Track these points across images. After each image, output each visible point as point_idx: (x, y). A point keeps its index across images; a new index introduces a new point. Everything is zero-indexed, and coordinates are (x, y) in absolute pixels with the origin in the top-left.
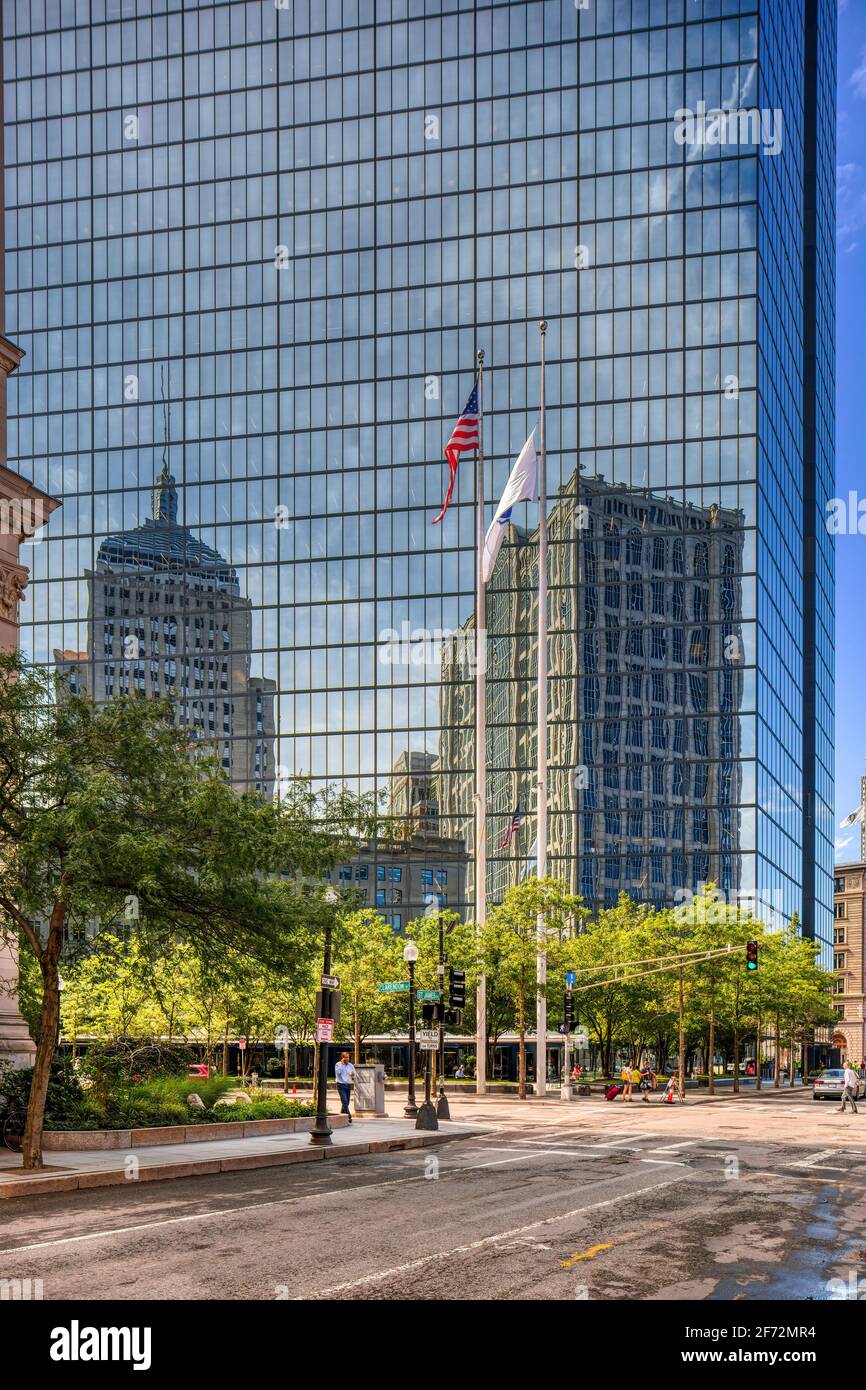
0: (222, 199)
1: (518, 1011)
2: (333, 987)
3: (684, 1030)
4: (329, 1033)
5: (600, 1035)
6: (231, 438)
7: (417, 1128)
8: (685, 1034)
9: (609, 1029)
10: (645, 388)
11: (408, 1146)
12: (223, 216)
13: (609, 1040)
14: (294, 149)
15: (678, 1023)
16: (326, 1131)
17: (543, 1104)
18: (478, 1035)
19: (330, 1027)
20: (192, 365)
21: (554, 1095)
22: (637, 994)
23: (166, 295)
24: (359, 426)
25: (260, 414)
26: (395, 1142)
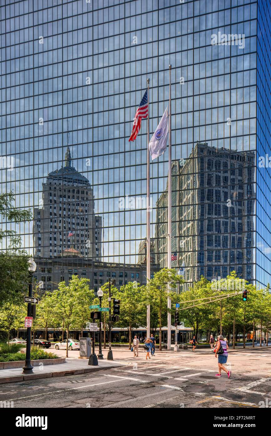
0: (75, 51)
1: (159, 318)
2: (34, 302)
3: (222, 325)
4: (31, 323)
5: (194, 327)
6: (78, 130)
7: (89, 364)
8: (222, 326)
9: (197, 325)
10: (217, 104)
11: (76, 373)
12: (75, 57)
13: (197, 330)
14: (98, 32)
15: (220, 323)
16: (29, 367)
17: (167, 353)
18: (147, 327)
19: (31, 320)
20: (65, 107)
21: (172, 349)
22: (206, 312)
23: (57, 84)
24: (119, 123)
25: (87, 122)
26: (68, 371)
